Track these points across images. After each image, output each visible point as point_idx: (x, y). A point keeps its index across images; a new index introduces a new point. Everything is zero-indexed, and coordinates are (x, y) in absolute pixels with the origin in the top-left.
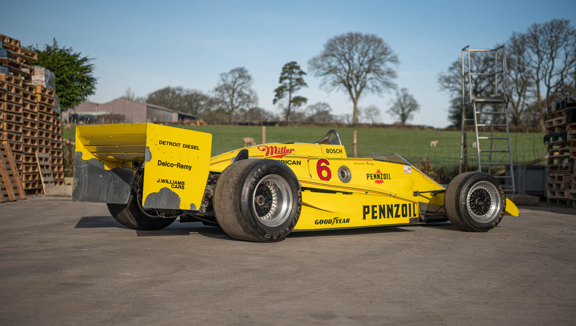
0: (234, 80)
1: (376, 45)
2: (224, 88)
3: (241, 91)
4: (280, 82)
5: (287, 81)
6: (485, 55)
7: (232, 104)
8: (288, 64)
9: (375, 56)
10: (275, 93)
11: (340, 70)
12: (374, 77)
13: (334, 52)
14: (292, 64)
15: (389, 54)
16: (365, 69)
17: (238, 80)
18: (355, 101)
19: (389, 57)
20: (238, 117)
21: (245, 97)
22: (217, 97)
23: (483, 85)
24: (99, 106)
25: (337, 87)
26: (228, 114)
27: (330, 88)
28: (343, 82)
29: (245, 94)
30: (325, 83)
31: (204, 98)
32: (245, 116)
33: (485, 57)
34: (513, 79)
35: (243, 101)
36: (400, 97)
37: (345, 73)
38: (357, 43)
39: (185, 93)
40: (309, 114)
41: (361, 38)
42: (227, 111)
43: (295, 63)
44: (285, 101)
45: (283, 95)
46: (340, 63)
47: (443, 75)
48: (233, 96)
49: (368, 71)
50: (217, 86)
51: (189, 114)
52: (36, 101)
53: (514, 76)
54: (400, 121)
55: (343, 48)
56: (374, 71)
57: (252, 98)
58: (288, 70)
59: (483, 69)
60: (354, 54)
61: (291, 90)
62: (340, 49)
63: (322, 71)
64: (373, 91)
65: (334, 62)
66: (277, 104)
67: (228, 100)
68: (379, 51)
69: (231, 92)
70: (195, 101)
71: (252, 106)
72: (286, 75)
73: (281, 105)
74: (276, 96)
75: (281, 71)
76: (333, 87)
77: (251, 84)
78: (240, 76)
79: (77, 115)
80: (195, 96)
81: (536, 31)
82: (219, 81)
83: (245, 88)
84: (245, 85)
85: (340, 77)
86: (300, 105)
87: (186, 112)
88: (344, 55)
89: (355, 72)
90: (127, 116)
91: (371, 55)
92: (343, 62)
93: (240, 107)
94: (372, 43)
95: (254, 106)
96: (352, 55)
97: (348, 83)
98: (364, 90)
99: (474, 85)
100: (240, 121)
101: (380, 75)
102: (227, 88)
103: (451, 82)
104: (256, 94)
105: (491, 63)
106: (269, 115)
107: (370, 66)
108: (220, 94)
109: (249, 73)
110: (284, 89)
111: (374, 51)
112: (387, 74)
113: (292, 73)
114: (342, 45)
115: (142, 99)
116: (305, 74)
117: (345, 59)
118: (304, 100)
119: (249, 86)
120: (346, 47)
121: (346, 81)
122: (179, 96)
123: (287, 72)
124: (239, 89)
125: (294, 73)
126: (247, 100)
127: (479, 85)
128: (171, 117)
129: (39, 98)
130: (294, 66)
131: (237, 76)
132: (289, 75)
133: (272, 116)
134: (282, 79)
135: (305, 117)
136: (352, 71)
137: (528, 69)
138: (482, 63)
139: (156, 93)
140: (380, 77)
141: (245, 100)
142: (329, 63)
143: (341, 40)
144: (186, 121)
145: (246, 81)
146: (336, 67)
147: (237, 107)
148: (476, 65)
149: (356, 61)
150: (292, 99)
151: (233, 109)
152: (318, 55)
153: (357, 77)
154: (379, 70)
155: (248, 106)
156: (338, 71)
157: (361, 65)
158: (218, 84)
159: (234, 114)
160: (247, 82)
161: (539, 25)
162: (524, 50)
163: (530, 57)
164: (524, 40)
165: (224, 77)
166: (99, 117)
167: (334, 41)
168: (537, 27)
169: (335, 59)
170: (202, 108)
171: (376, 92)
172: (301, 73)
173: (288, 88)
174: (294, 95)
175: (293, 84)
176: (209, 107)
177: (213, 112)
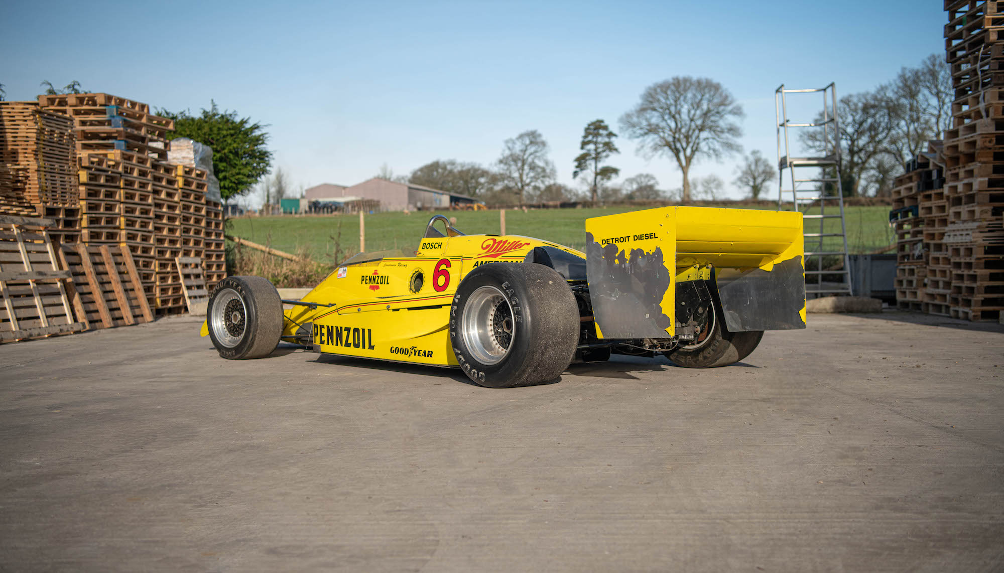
0: (523, 147)
1: (712, 93)
2: (510, 159)
3: (533, 162)
4: (582, 148)
5: (591, 147)
6: (864, 101)
7: (522, 180)
8: (593, 124)
9: (712, 108)
10: (576, 164)
11: (663, 129)
12: (709, 136)
13: (656, 105)
14: (598, 124)
15: (729, 105)
16: (697, 126)
17: (529, 147)
18: (685, 170)
19: (730, 108)
20: (530, 197)
21: (539, 170)
22: (502, 172)
23: (863, 141)
24: (347, 190)
25: (660, 152)
26: (516, 193)
27: (650, 154)
28: (668, 144)
29: (539, 167)
30: (642, 147)
31: (484, 173)
32: (540, 196)
33: (863, 103)
34: (903, 132)
35: (537, 177)
36: (749, 163)
37: (670, 133)
38: (685, 90)
39: (459, 168)
40: (627, 190)
41: (691, 84)
42: (515, 190)
43: (602, 121)
44: (589, 173)
45: (586, 166)
46: (664, 119)
47: (805, 130)
48: (523, 170)
49: (701, 130)
50: (501, 157)
51: (465, 196)
52: (176, 186)
53: (905, 129)
54: (751, 195)
55: (667, 98)
56: (710, 128)
57: (548, 171)
58: (592, 131)
59: (862, 119)
60: (682, 107)
61: (597, 158)
62: (663, 100)
63: (639, 132)
64: (709, 156)
65: (655, 118)
66: (578, 179)
67: (516, 175)
68: (716, 101)
69: (520, 164)
70: (472, 178)
71: (549, 182)
72: (590, 138)
73: (584, 180)
74: (577, 167)
75: (583, 133)
76: (654, 153)
77: (546, 153)
78: (531, 143)
79: (319, 203)
80: (472, 172)
81: (934, 65)
82: (504, 151)
83: (539, 157)
84: (538, 154)
85: (663, 138)
86: (609, 178)
87: (461, 193)
88: (669, 109)
89: (683, 130)
90: (382, 202)
91: (705, 107)
92: (666, 117)
93: (533, 184)
94: (706, 90)
95: (552, 182)
96: (679, 107)
97: (675, 146)
98: (697, 154)
99: (849, 142)
100: (534, 202)
101: (719, 134)
102: (515, 159)
103: (817, 140)
104: (553, 166)
105: (872, 111)
106: (572, 194)
107: (704, 122)
108: (506, 167)
109: (544, 138)
110: (588, 158)
111: (709, 101)
112: (728, 132)
113: (597, 135)
114: (664, 95)
115: (403, 178)
116: (615, 135)
117: (670, 113)
118: (615, 171)
119: (543, 155)
120: (670, 97)
121: (672, 144)
122: (451, 172)
123: (590, 134)
124: (530, 160)
125: (601, 135)
126: (542, 174)
127: (856, 143)
128: (440, 201)
129: (180, 182)
130: (600, 125)
131: (528, 142)
132: (593, 137)
133: (577, 195)
134: (584, 144)
135: (621, 193)
136: (680, 130)
137: (924, 118)
138: (860, 112)
139: (421, 170)
140: (719, 136)
141: (539, 174)
142: (647, 120)
143: (664, 87)
144: (461, 205)
145: (539, 149)
146: (657, 125)
148: (852, 115)
149: (684, 116)
150: (598, 171)
151: (522, 186)
152: (633, 109)
153: (687, 137)
154: (717, 126)
155: (543, 182)
156: (660, 130)
157: (692, 120)
158: (502, 154)
159: (524, 193)
160: (541, 150)
161: (939, 56)
162: (919, 91)
163: (927, 100)
164: (918, 78)
165: (510, 145)
166: (347, 204)
167: (655, 90)
168: (935, 60)
169: (655, 114)
170: (482, 188)
171: (714, 157)
172: (611, 135)
173: (594, 155)
174: (601, 165)
175: (599, 150)
176: (492, 185)
177: (497, 191)
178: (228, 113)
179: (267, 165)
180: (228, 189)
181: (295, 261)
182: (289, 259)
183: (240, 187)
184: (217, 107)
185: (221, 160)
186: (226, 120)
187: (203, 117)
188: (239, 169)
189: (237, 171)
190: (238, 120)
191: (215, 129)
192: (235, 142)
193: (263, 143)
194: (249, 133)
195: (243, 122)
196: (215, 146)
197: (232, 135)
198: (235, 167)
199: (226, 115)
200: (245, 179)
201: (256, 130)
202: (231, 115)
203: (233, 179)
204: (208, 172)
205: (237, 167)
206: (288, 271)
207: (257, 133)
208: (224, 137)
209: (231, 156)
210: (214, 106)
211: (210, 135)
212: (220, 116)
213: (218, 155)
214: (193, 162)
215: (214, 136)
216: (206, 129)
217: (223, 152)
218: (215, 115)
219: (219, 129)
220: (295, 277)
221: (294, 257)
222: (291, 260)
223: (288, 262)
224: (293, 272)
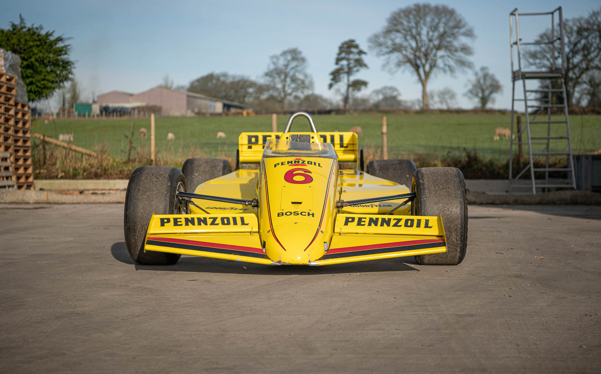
18: (424, 84)
147: (290, 94)
178: (34, 26)
179: (70, 73)
180: (35, 93)
181: (93, 156)
182: (88, 155)
183: (46, 91)
184: (25, 21)
185: (27, 67)
186: (32, 33)
187: (11, 29)
188: (45, 76)
189: (43, 77)
190: (43, 32)
191: (23, 41)
192: (41, 52)
193: (66, 54)
194: (53, 45)
195: (48, 35)
196: (23, 55)
197: (38, 46)
198: (40, 74)
199: (33, 28)
200: (50, 85)
201: (60, 42)
202: (37, 29)
203: (39, 84)
204: (16, 77)
205: (43, 74)
206: (87, 165)
207: (60, 45)
208: (31, 47)
209: (37, 64)
210: (22, 20)
211: (18, 45)
212: (26, 29)
213: (25, 63)
214: (3, 68)
215: (21, 46)
216: (14, 41)
217: (30, 60)
218: (22, 28)
219: (26, 41)
220: (93, 170)
221: (93, 153)
222: (90, 156)
223: (87, 157)
224: (92, 166)
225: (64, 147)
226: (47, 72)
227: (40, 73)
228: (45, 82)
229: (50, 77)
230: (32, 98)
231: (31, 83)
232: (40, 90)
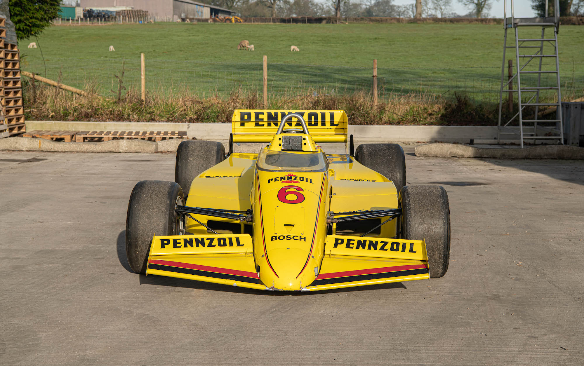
20: (281, 11)
24: (118, 1)
26: (268, 7)
32: (290, 10)
40: (366, 5)
51: (224, 8)
79: (93, 12)
87: (220, 5)
90: (150, 12)
100: (284, 16)
106: (318, 8)
128: (202, 12)
133: (322, 9)
135: (361, 8)
144: (221, 16)
159: (276, 7)
166: (118, 13)
177: (252, 4)
220: (84, 110)
221: (83, 92)
222: (80, 95)
223: (77, 96)
224: (82, 106)
225: (54, 86)
226: (36, 9)
227: (27, 10)
228: (34, 20)
229: (39, 15)
230: (20, 36)
231: (20, 21)
232: (28, 28)
